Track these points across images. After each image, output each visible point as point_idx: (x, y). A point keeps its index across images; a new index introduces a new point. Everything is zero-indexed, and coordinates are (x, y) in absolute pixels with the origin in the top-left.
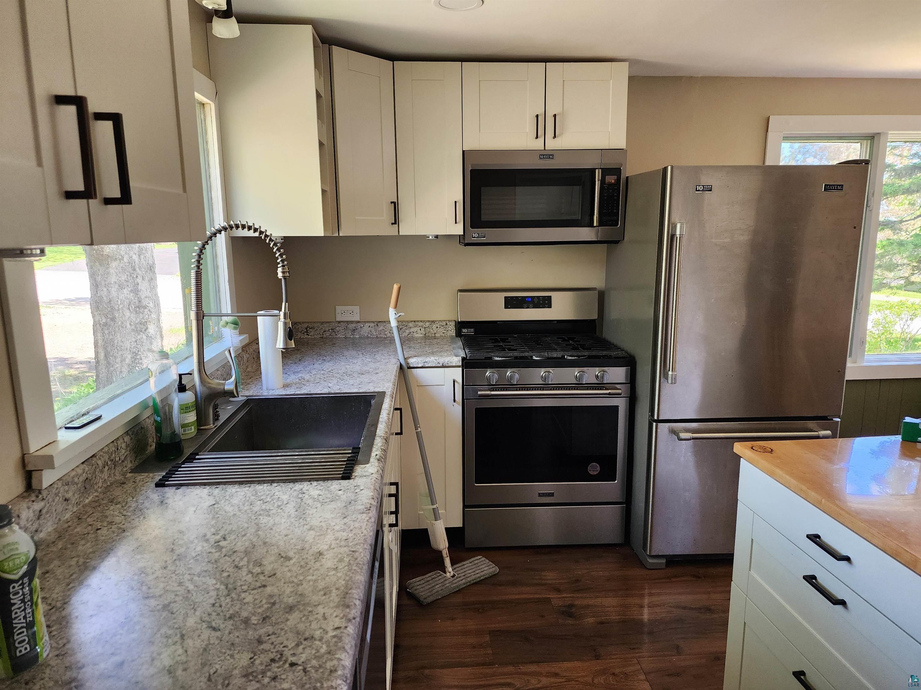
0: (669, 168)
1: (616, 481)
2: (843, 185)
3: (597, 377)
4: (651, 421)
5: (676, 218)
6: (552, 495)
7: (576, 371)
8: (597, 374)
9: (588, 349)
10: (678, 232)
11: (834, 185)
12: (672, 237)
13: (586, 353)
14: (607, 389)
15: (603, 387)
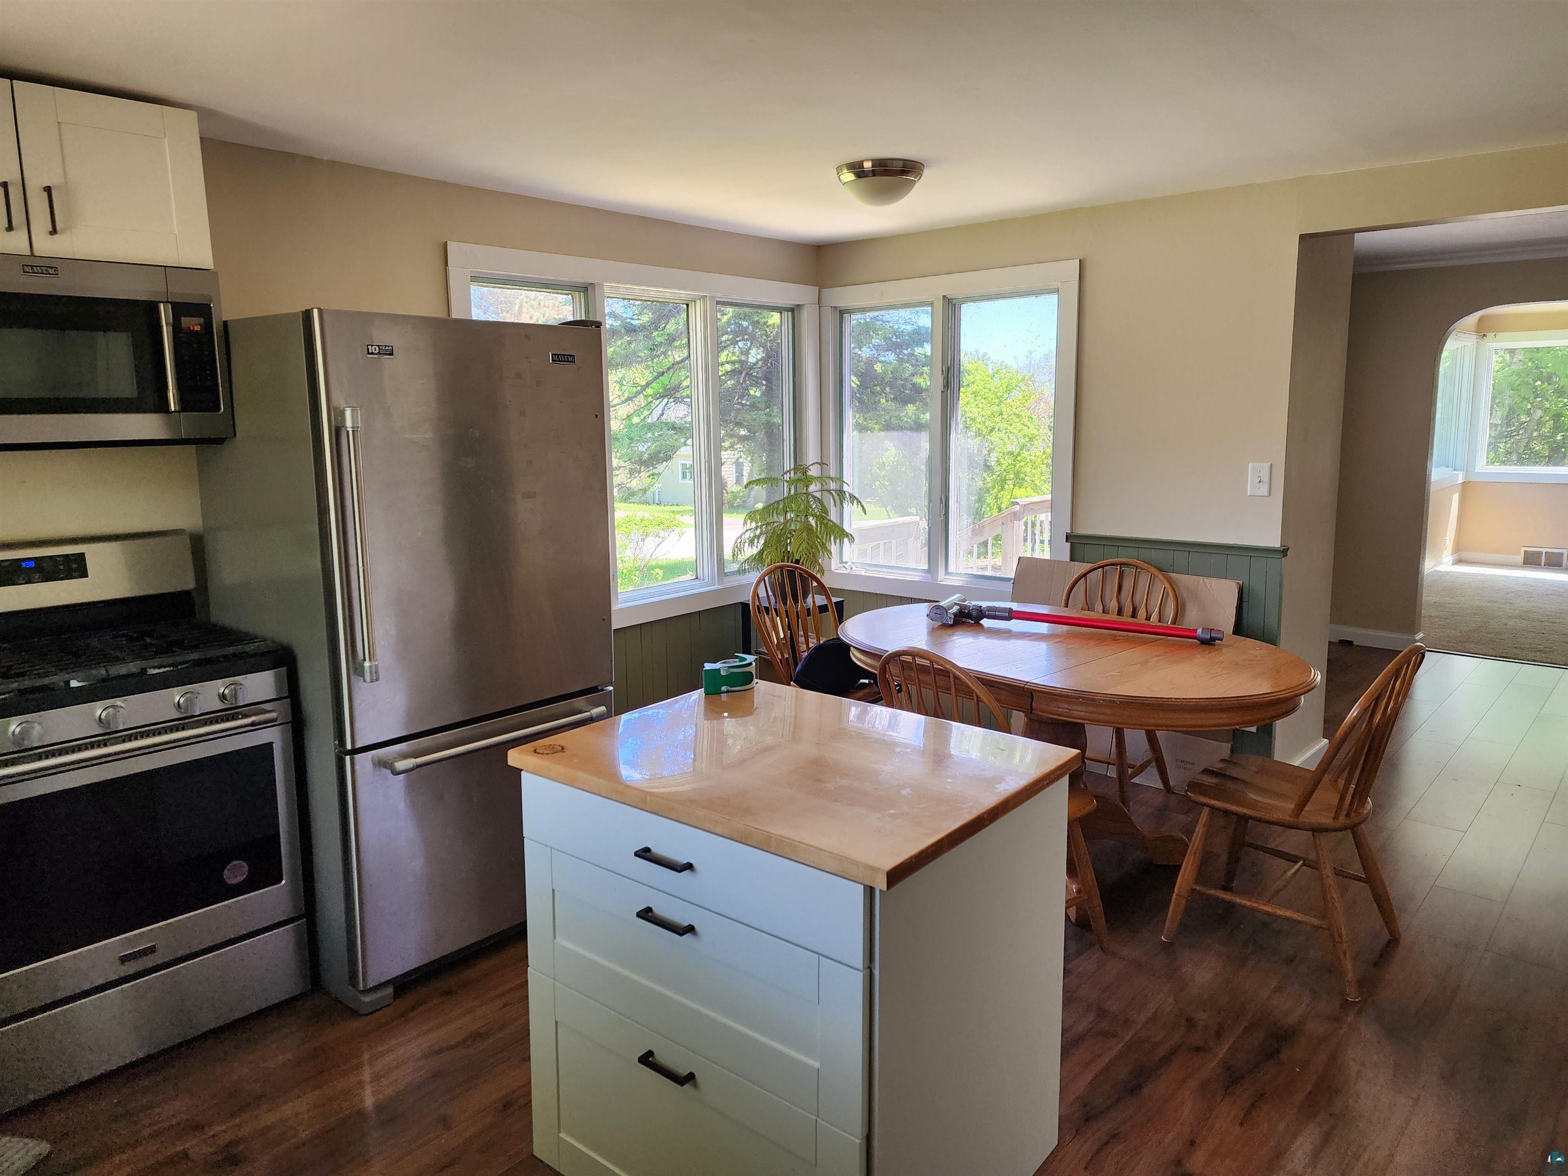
0: (316, 312)
1: (283, 882)
2: (574, 356)
3: (223, 697)
4: (342, 753)
5: (339, 400)
6: (152, 950)
7: (176, 695)
8: (221, 691)
9: (195, 647)
10: (349, 423)
11: (563, 355)
12: (337, 432)
13: (195, 656)
14: (245, 716)
15: (237, 713)
